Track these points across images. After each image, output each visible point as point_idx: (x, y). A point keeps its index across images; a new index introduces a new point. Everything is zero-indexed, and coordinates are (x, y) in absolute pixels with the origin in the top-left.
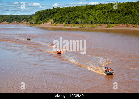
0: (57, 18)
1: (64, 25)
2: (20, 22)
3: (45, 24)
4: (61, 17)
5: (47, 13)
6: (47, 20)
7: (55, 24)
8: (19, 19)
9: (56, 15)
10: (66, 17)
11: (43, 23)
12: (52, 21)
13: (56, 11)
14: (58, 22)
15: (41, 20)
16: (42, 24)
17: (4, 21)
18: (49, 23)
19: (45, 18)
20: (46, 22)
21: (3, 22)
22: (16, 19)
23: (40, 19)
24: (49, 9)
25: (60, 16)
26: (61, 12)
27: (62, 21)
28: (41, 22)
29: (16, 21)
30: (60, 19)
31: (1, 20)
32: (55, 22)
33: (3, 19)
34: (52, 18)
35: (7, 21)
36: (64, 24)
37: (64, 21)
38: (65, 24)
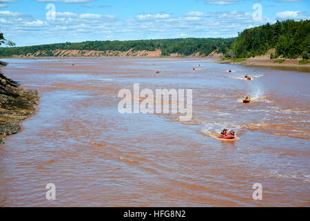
0: (285, 44)
1: (300, 62)
2: (207, 55)
3: (257, 58)
4: (295, 43)
5: (262, 35)
6: (263, 49)
7: (279, 58)
8: (205, 47)
9: (282, 37)
10: (306, 42)
11: (254, 57)
12: (273, 51)
13: (283, 28)
14: (286, 54)
15: (249, 49)
16: (251, 58)
17: (174, 52)
18: (266, 57)
19: (257, 44)
20: (260, 54)
21: (172, 55)
22: (199, 47)
23: (246, 47)
24: (268, 24)
25: (292, 41)
26: (294, 31)
27: (296, 53)
28: (249, 53)
29: (198, 53)
30: (291, 47)
31: (168, 51)
32: (280, 53)
33: (171, 48)
34: (273, 45)
35: (181, 53)
36: (299, 59)
37: (300, 52)
38: (303, 58)
